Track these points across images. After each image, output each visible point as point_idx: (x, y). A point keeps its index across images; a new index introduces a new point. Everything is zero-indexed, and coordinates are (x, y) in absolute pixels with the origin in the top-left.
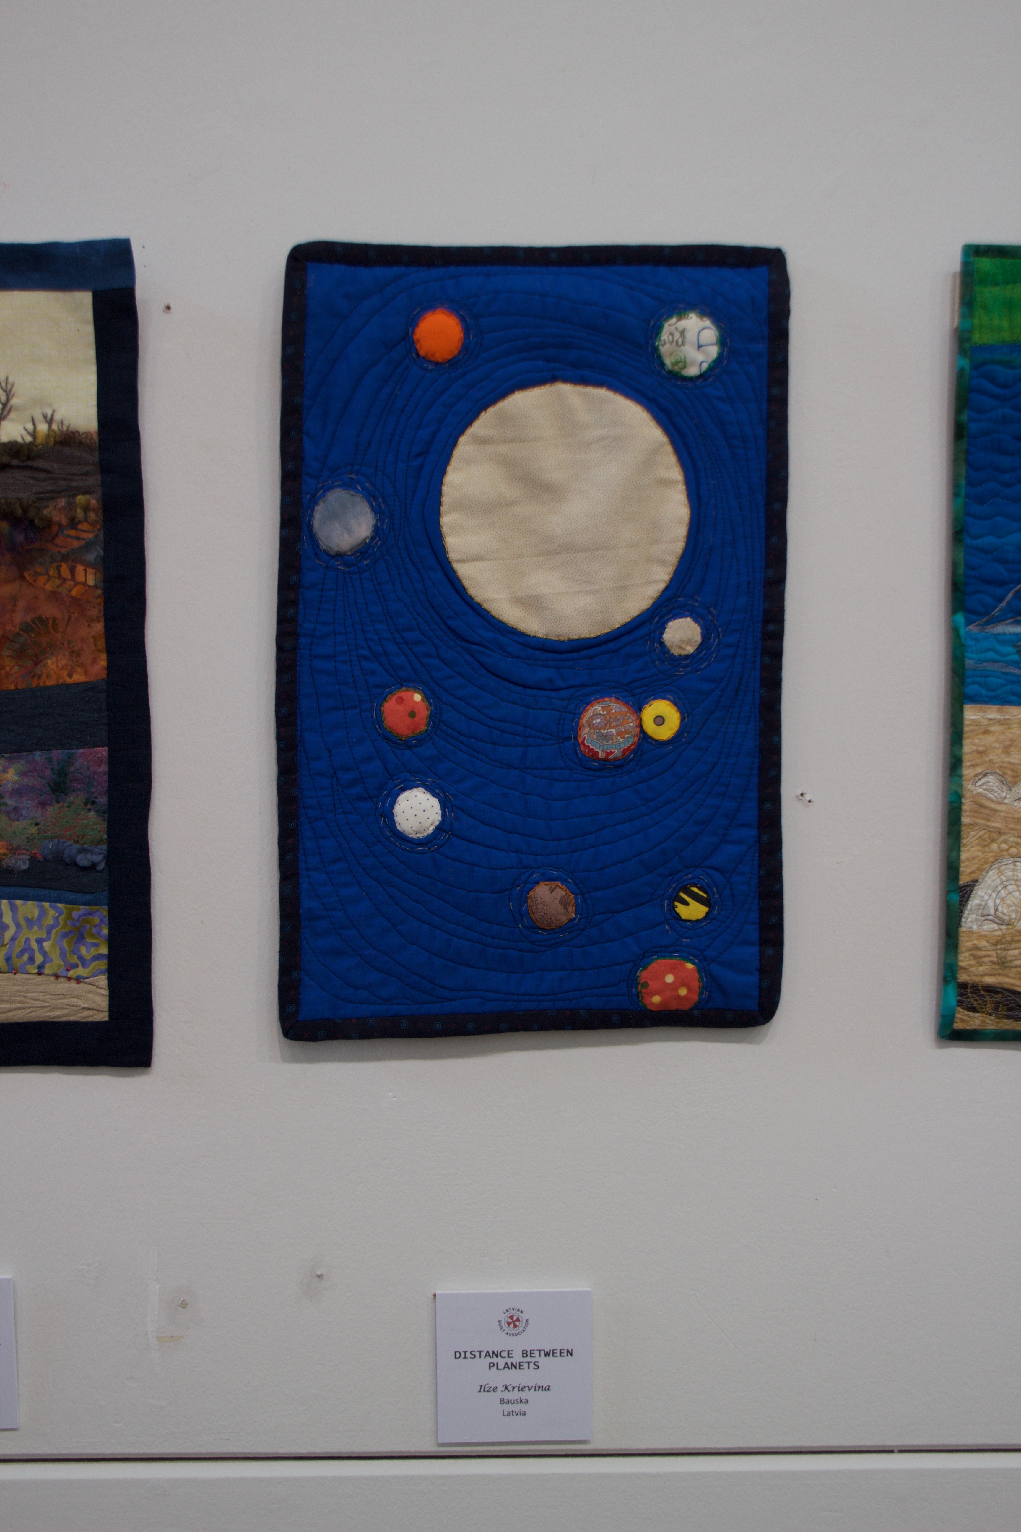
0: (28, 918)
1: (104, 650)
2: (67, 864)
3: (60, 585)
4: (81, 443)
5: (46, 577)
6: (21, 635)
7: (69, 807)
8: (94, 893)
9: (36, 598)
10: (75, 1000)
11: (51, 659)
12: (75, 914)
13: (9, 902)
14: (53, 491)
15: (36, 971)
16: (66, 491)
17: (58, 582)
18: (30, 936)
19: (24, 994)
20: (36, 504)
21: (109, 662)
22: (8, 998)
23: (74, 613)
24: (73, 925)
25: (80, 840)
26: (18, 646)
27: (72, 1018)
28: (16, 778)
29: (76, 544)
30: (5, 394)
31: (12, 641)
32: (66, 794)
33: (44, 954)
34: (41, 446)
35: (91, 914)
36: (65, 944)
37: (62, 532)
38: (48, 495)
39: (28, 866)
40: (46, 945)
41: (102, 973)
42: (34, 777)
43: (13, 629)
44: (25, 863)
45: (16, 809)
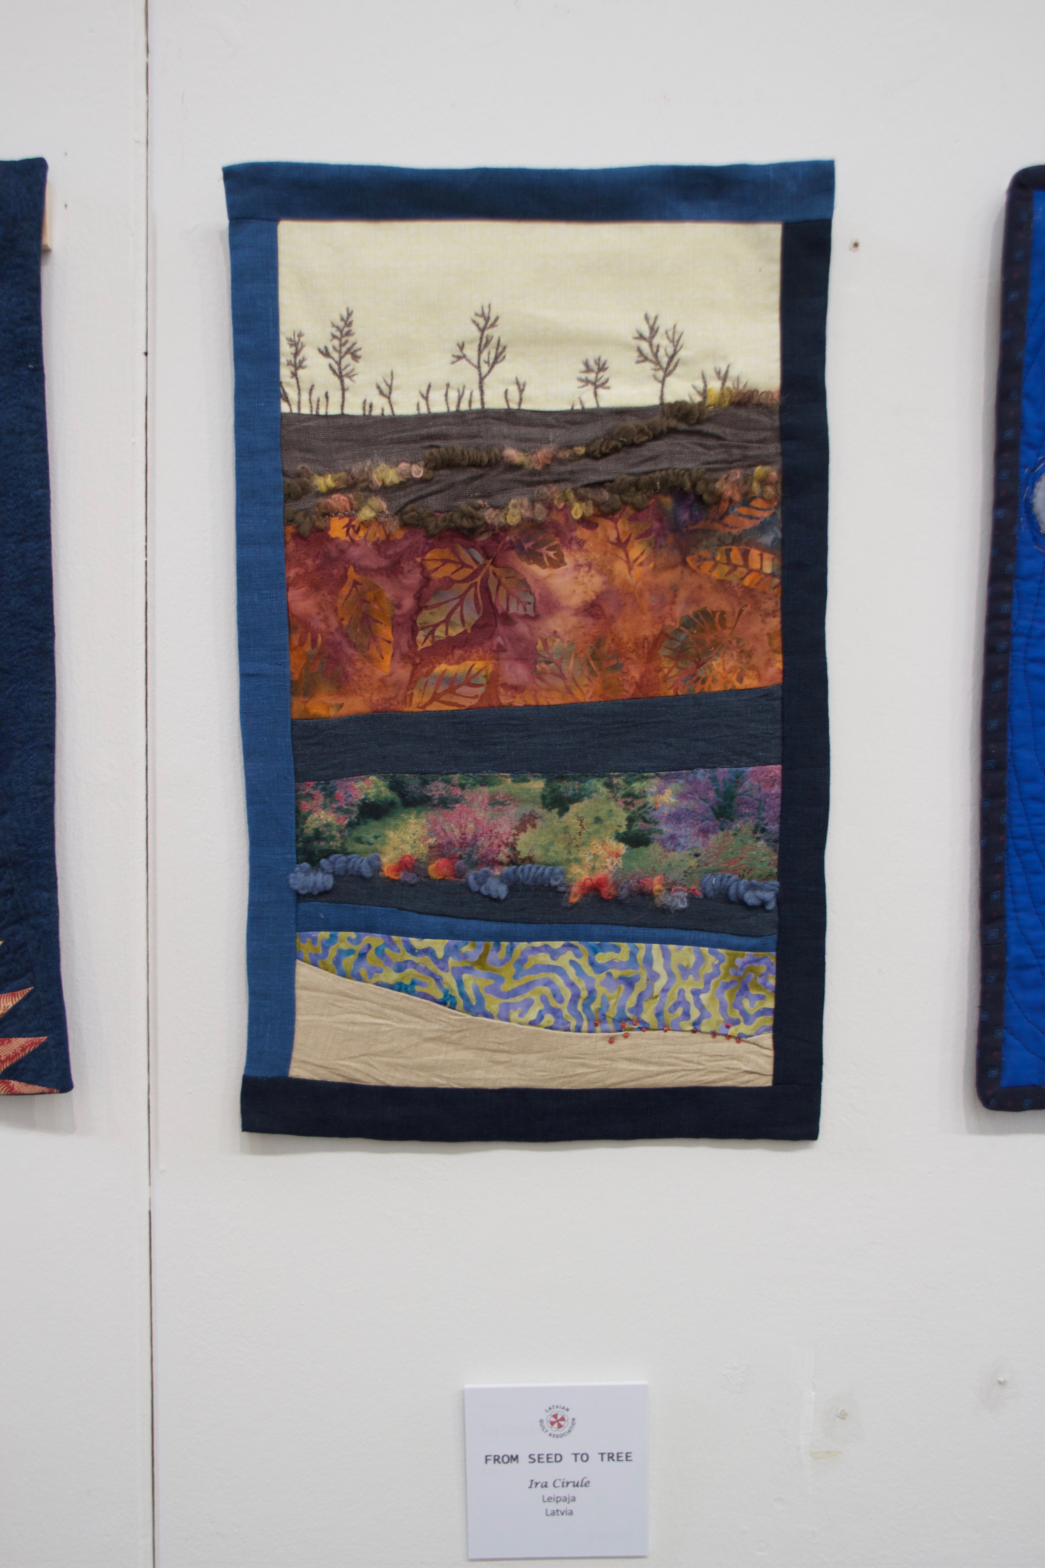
0: (683, 966)
1: (780, 650)
2: (731, 903)
3: (729, 573)
4: (759, 405)
5: (712, 563)
6: (681, 631)
7: (735, 835)
8: (761, 936)
9: (700, 587)
10: (735, 1062)
11: (715, 660)
12: (739, 962)
13: (661, 947)
14: (727, 462)
15: (691, 1028)
16: (739, 460)
17: (727, 569)
18: (684, 987)
19: (675, 1055)
20: (706, 476)
21: (785, 663)
22: (657, 1060)
23: (746, 606)
24: (736, 975)
25: (745, 874)
26: (678, 644)
27: (729, 1083)
28: (673, 800)
29: (748, 524)
30: (671, 345)
31: (671, 638)
32: (732, 820)
33: (701, 1008)
34: (712, 407)
35: (757, 961)
36: (726, 996)
37: (733, 509)
38: (717, 466)
39: (686, 904)
40: (704, 997)
41: (767, 1030)
42: (694, 799)
43: (673, 624)
44: (682, 901)
45: (672, 837)
